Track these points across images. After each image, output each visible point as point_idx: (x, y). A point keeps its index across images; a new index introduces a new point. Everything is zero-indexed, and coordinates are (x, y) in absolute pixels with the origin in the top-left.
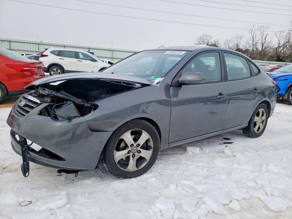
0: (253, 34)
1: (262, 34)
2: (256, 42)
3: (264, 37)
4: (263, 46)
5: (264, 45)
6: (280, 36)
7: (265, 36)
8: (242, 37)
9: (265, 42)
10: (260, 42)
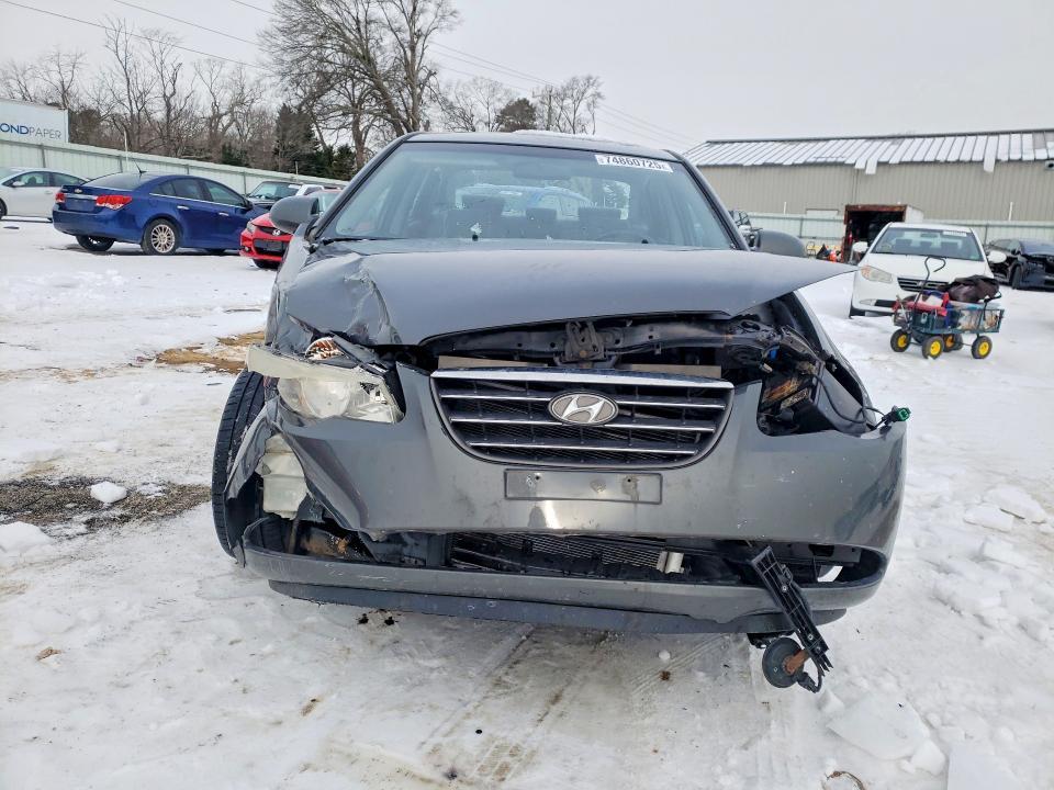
0: (122, 54)
1: (158, 63)
2: (140, 88)
3: (168, 74)
4: (168, 105)
5: (172, 102)
6: (214, 77)
7: (171, 69)
8: (80, 60)
9: (174, 92)
10: (156, 89)
